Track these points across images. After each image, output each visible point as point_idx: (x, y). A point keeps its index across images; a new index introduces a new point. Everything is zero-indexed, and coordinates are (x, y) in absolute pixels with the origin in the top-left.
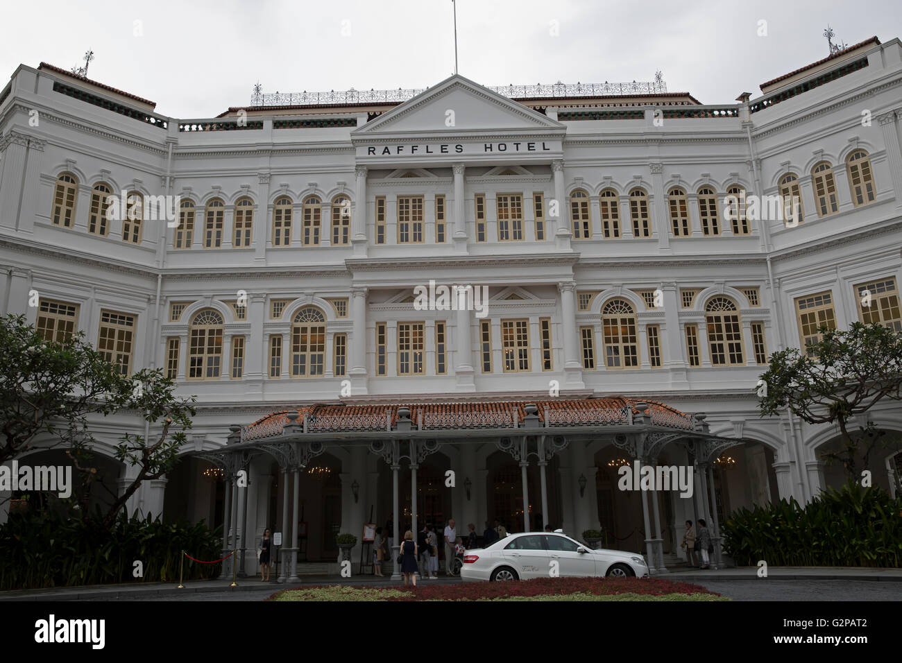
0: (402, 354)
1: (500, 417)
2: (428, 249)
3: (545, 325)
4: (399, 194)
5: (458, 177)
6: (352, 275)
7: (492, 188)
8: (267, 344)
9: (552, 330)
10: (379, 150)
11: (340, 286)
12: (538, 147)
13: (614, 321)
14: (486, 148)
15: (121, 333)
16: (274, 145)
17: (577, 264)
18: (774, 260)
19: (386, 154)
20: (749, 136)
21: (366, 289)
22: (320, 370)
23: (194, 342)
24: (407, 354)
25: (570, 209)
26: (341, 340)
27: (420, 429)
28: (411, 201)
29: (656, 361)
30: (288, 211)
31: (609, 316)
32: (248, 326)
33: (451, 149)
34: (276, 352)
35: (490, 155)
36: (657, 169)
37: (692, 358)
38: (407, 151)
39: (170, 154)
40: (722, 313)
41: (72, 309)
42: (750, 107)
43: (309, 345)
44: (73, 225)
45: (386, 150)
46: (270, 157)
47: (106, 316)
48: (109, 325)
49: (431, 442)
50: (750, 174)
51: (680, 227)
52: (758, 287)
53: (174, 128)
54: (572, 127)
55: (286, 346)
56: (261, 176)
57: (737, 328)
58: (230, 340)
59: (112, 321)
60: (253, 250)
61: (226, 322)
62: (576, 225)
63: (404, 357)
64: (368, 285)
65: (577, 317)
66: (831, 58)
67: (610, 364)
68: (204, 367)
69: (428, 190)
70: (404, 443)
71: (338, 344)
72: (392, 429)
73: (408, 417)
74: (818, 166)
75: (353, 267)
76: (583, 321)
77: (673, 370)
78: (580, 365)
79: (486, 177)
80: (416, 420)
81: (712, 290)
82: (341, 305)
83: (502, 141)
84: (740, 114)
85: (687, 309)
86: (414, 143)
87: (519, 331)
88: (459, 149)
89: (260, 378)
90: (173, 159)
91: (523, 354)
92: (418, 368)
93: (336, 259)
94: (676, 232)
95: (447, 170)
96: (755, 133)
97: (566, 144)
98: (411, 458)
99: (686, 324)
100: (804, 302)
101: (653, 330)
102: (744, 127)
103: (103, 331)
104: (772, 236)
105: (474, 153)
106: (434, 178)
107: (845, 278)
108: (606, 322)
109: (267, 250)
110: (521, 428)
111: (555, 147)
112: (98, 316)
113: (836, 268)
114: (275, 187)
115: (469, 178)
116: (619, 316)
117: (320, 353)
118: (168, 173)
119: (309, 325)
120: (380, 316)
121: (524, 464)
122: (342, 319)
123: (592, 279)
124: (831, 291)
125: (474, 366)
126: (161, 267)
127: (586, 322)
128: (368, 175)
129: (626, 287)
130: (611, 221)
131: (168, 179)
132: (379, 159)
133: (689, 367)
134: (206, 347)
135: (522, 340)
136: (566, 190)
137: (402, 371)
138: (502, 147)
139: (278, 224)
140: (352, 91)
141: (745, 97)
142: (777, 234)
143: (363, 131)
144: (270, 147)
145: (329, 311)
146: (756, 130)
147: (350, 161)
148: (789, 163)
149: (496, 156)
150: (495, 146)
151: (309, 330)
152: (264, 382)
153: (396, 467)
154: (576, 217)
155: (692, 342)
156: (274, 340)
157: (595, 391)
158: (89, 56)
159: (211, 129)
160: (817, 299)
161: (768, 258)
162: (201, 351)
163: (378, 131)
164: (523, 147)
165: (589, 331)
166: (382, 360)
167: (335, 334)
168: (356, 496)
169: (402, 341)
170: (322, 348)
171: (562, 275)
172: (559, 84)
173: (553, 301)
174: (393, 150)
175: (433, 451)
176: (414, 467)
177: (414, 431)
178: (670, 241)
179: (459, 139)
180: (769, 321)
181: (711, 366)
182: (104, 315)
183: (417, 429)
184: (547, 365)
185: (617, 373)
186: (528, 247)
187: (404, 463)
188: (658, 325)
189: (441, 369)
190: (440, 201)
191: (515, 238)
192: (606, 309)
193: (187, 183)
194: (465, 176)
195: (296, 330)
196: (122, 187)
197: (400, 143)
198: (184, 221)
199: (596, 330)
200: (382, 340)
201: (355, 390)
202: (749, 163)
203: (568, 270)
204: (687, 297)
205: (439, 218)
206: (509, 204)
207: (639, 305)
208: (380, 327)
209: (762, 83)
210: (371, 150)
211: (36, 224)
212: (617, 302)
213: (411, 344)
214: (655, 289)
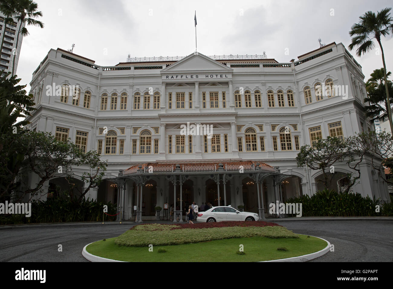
0: (177, 146)
1: (210, 168)
2: (186, 111)
3: (226, 136)
4: (177, 92)
5: (197, 86)
6: (160, 119)
7: (208, 90)
8: (131, 142)
9: (228, 138)
10: (170, 77)
11: (156, 123)
12: (224, 76)
13: (249, 135)
14: (206, 76)
15: (83, 138)
16: (134, 75)
17: (237, 116)
18: (302, 115)
19: (172, 78)
20: (294, 73)
21: (165, 124)
22: (150, 151)
23: (107, 142)
24: (179, 146)
25: (234, 97)
26: (156, 141)
27: (183, 172)
28: (180, 94)
29: (263, 149)
30: (139, 98)
31: (247, 134)
32: (125, 136)
33: (194, 77)
34: (135, 145)
35: (207, 79)
36: (264, 84)
37: (275, 148)
38: (179, 77)
39: (99, 78)
40: (285, 133)
41: (67, 130)
42: (295, 64)
43: (146, 143)
44: (67, 102)
47: (78, 132)
48: (79, 136)
49: (187, 176)
50: (294, 86)
51: (271, 104)
52: (297, 124)
53: (101, 69)
54: (235, 70)
55: (138, 143)
56: (130, 86)
57: (290, 138)
58: (119, 141)
59: (80, 134)
60: (127, 111)
61: (118, 135)
62: (237, 103)
63: (178, 147)
64: (166, 123)
65: (236, 134)
66: (321, 48)
67: (248, 150)
68: (111, 150)
69: (186, 91)
70: (178, 176)
71: (156, 142)
72: (174, 172)
73: (179, 167)
74: (317, 84)
75: (161, 117)
77: (269, 152)
78: (237, 150)
79: (206, 86)
80: (182, 168)
81: (282, 125)
82: (157, 129)
83: (212, 74)
84: (291, 66)
85: (273, 132)
86: (182, 75)
87: (217, 139)
88: (197, 77)
89: (129, 154)
90: (101, 80)
91: (218, 146)
92: (183, 151)
93: (155, 114)
94: (270, 106)
95: (193, 84)
96: (296, 73)
97: (233, 75)
98: (180, 181)
99: (273, 137)
100: (312, 129)
101: (262, 139)
102: (293, 70)
103: (77, 138)
104: (302, 107)
105: (202, 78)
106: (188, 86)
107: (325, 122)
108: (246, 136)
109: (132, 111)
110: (218, 171)
111: (230, 76)
112: (75, 133)
113: (322, 118)
114: (135, 89)
115: (200, 87)
116: (251, 134)
117: (150, 146)
118: (99, 85)
119: (146, 136)
120: (170, 133)
121: (218, 183)
122: (157, 134)
123: (242, 121)
124: (320, 126)
125: (201, 150)
126: (96, 116)
127: (239, 136)
128: (166, 85)
129: (253, 124)
130: (248, 102)
132: (170, 80)
133: (274, 151)
134: (111, 143)
135: (218, 142)
136: (233, 91)
137: (177, 152)
138: (212, 76)
139: (136, 102)
140: (161, 57)
141: (293, 60)
143: (165, 70)
144: (133, 76)
145: (153, 132)
146: (297, 71)
147: (160, 80)
148: (307, 83)
149: (209, 79)
150: (209, 76)
151: (146, 138)
152: (131, 155)
153: (175, 184)
154: (236, 100)
155: (275, 142)
156: (134, 141)
157: (242, 159)
158: (73, 46)
159: (113, 70)
160: (316, 128)
161: (300, 114)
162: (110, 145)
163: (169, 70)
164: (219, 76)
165: (241, 139)
166: (170, 148)
167: (155, 139)
168: (162, 194)
169: (177, 142)
170: (150, 144)
171: (232, 120)
172: (231, 55)
173: (228, 128)
174: (175, 77)
175: (187, 179)
176: (181, 184)
177: (181, 172)
178: (268, 108)
179: (197, 73)
180: (301, 136)
181: (281, 151)
183: (182, 171)
184: (226, 150)
185: (250, 153)
186: (220, 110)
187: (178, 183)
188: (264, 137)
189: (191, 151)
190: (190, 94)
191: (216, 107)
192: (246, 131)
193: (105, 88)
194: (199, 86)
195: (142, 138)
196: (83, 89)
197: (177, 74)
198: (104, 101)
199: (243, 138)
200: (170, 141)
201: (161, 158)
202: (294, 83)
203: (234, 118)
204: (273, 127)
205: (190, 100)
206: (214, 96)
207: (258, 130)
208: (170, 137)
209: (298, 56)
210: (167, 77)
211: (55, 102)
212: (250, 129)
213: (180, 143)
214: (263, 125)
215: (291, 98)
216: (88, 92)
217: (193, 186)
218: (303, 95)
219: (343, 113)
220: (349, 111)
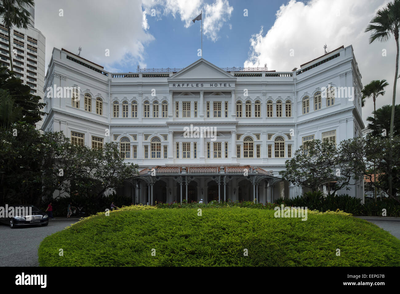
0: (184, 152)
1: (212, 170)
2: (192, 119)
3: (226, 144)
4: (183, 101)
5: (202, 95)
6: (168, 127)
7: (212, 100)
8: (143, 148)
9: (228, 146)
10: (177, 85)
11: (165, 130)
12: (227, 85)
13: (247, 144)
14: (211, 85)
15: (99, 144)
17: (238, 126)
18: (298, 125)
19: (179, 87)
20: (295, 83)
21: (173, 132)
22: (160, 157)
23: (122, 147)
24: (185, 152)
25: (236, 107)
26: (166, 147)
27: (189, 173)
28: (187, 104)
29: (258, 156)
30: (148, 106)
31: (246, 142)
32: (138, 143)
34: (146, 151)
35: (211, 88)
36: (265, 94)
37: (269, 155)
38: (185, 86)
39: (109, 85)
40: (279, 142)
41: (82, 135)
42: (296, 73)
43: (156, 149)
44: (79, 107)
45: (179, 85)
46: (142, 87)
47: (94, 138)
48: (95, 141)
49: (192, 177)
50: (294, 97)
51: (270, 115)
52: (291, 134)
53: (110, 76)
54: (239, 79)
55: (149, 149)
56: (139, 94)
57: (283, 146)
58: (132, 147)
60: (138, 119)
61: (131, 141)
62: (238, 113)
63: (184, 153)
64: (174, 130)
65: (236, 142)
66: (325, 55)
67: (245, 156)
69: (192, 100)
70: (184, 177)
71: (165, 149)
72: (180, 173)
73: (185, 169)
74: (317, 93)
75: (169, 124)
76: (238, 143)
77: (263, 158)
78: (236, 156)
79: (210, 96)
80: (187, 170)
81: (277, 134)
82: (165, 137)
83: (216, 83)
84: (293, 75)
85: (269, 140)
86: (188, 83)
87: (218, 146)
88: (202, 85)
89: (142, 158)
90: (111, 87)
91: (220, 153)
92: (189, 157)
93: (163, 122)
94: (268, 116)
95: (197, 93)
96: (297, 82)
97: (236, 85)
98: (186, 182)
99: (268, 145)
100: (305, 138)
101: (258, 147)
102: (294, 80)
103: (93, 143)
105: (207, 87)
106: (194, 96)
107: (320, 131)
108: (245, 144)
109: (142, 119)
110: (219, 173)
111: (233, 85)
112: (91, 138)
113: (317, 127)
114: (144, 98)
116: (248, 142)
117: (160, 151)
118: (109, 92)
119: (156, 143)
120: (178, 140)
121: (219, 184)
122: (166, 141)
123: (241, 130)
124: (314, 135)
125: (205, 156)
126: (109, 123)
127: (239, 144)
128: (173, 94)
129: (251, 133)
130: (248, 112)
131: (109, 94)
132: (177, 88)
133: (268, 158)
135: (219, 149)
136: (235, 100)
137: (184, 157)
138: (216, 85)
139: (145, 110)
140: (168, 68)
141: (295, 69)
142: (299, 117)
143: (171, 78)
144: (142, 84)
145: (162, 139)
146: (298, 81)
147: (167, 89)
148: (307, 92)
149: (214, 88)
150: (214, 85)
151: (156, 144)
152: (143, 160)
153: (181, 184)
154: (238, 110)
155: (270, 150)
156: (146, 147)
157: (240, 164)
158: (80, 50)
159: (122, 77)
160: (307, 138)
161: (296, 124)
162: (124, 150)
163: (176, 78)
164: (223, 85)
165: (239, 146)
166: (178, 154)
167: (164, 146)
168: (170, 193)
169: (184, 148)
170: (160, 150)
171: (233, 128)
172: (234, 68)
173: (229, 137)
174: (181, 85)
175: (192, 180)
176: (187, 184)
177: (187, 174)
179: (202, 82)
180: (294, 144)
181: (274, 158)
182: (93, 138)
183: (188, 173)
184: (226, 157)
185: (247, 159)
186: (223, 119)
187: (184, 183)
188: (260, 145)
189: (195, 157)
190: (196, 104)
191: (219, 117)
192: (245, 140)
193: (116, 95)
194: (204, 95)
195: (152, 144)
196: (94, 96)
197: (183, 82)
198: (116, 108)
199: (241, 146)
200: (178, 148)
201: (170, 162)
202: (294, 93)
203: (235, 127)
204: (270, 136)
205: (195, 109)
206: (217, 105)
207: (255, 139)
208: (177, 144)
209: (301, 65)
210: (174, 85)
211: (67, 106)
212: (248, 138)
213: (186, 149)
214: (260, 134)
215: (288, 108)
216: (99, 99)
217: (197, 187)
218: (301, 105)
219: (339, 122)
220: (346, 119)
